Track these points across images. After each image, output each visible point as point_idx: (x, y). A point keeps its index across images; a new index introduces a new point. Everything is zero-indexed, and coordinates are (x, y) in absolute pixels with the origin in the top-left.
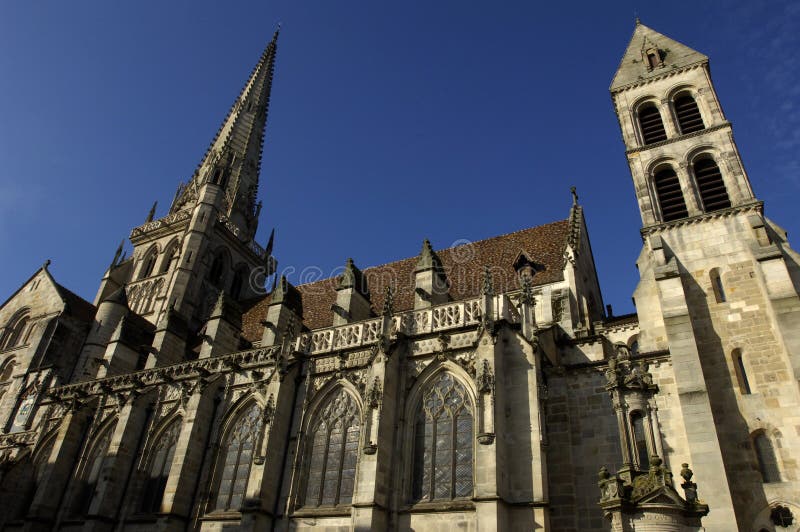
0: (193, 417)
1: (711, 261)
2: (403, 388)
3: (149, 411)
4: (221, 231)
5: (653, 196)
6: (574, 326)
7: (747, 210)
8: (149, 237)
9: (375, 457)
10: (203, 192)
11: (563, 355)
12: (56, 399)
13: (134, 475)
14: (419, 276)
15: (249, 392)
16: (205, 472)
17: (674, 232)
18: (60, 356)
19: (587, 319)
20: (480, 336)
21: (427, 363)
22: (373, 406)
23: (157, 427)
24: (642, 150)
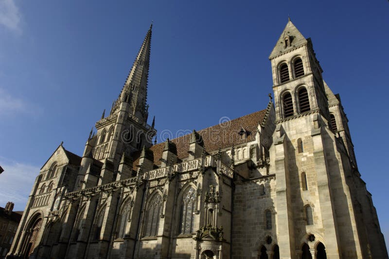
0: (109, 205)
1: (298, 135)
2: (176, 193)
3: (97, 202)
4: (130, 120)
5: (281, 106)
6: (258, 160)
7: (314, 112)
8: (102, 125)
9: (164, 219)
10: (121, 106)
11: (252, 173)
12: (67, 198)
13: (92, 226)
14: (191, 145)
15: (129, 195)
16: (115, 225)
17: (287, 122)
18: (68, 181)
19: (264, 156)
20: (199, 173)
21: (185, 183)
22: (164, 200)
23: (99, 208)
24: (278, 86)
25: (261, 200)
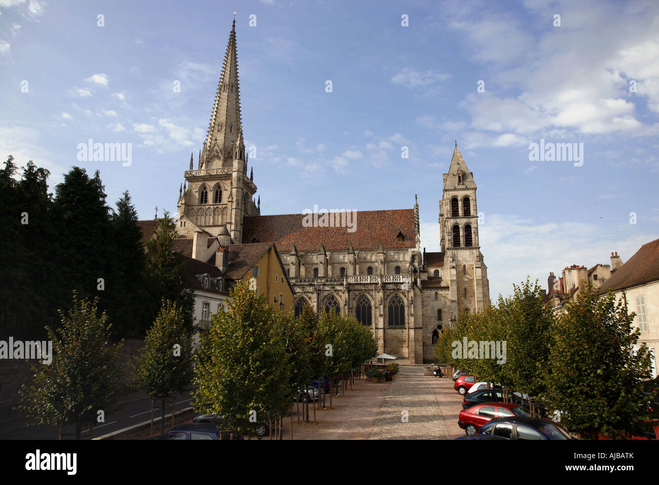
1: (464, 262)
2: (385, 298)
5: (452, 236)
7: (476, 249)
8: (198, 179)
9: (382, 317)
17: (456, 251)
21: (392, 291)
24: (451, 218)
25: (435, 302)
